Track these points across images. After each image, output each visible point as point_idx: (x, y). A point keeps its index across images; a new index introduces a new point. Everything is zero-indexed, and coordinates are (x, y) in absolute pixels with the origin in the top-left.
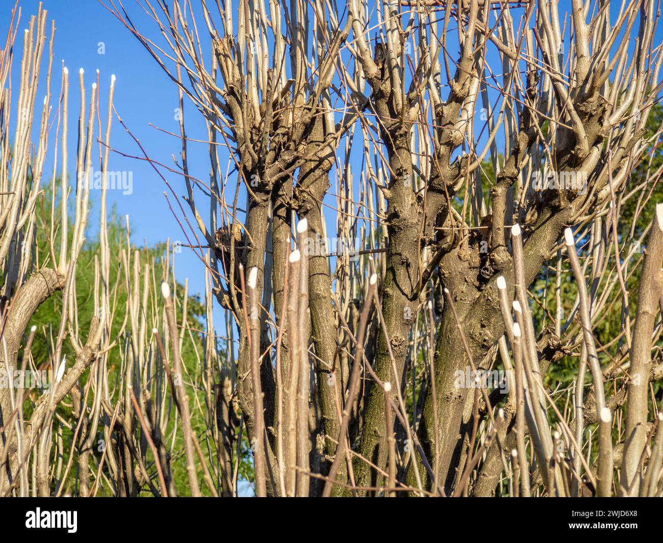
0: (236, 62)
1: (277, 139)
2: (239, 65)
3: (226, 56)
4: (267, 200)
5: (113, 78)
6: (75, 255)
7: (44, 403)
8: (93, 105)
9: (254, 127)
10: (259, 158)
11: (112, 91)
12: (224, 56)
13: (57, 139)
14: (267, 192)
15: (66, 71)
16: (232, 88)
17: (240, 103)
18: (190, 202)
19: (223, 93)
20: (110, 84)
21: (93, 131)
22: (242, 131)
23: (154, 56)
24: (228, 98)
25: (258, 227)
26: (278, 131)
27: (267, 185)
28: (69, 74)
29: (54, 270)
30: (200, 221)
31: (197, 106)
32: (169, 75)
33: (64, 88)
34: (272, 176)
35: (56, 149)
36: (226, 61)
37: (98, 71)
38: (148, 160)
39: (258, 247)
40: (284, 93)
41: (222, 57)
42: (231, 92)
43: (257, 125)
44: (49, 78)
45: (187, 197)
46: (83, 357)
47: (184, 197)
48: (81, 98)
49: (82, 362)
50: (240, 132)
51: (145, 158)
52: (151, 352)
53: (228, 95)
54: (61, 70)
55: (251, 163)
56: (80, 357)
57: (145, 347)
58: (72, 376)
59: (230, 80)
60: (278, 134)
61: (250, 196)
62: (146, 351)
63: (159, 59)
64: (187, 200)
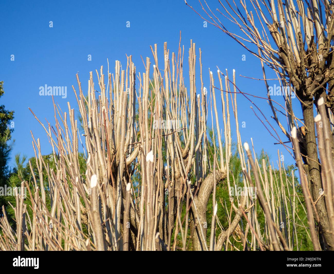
0: (281, 34)
1: (311, 71)
2: (283, 35)
3: (275, 32)
4: (311, 104)
5: (234, 71)
6: (228, 161)
7: (222, 237)
8: (227, 87)
9: (298, 67)
10: (302, 81)
11: (234, 77)
12: (274, 33)
13: (211, 106)
14: (311, 100)
15: (211, 73)
16: (281, 48)
17: (286, 55)
18: (276, 119)
19: (277, 52)
20: (233, 74)
21: (228, 99)
22: (290, 69)
23: (239, 42)
24: (280, 54)
25: (309, 120)
26: (311, 66)
27: (309, 96)
28: (213, 74)
29: (218, 170)
30: (282, 128)
31: (266, 63)
32: (248, 50)
33: (211, 81)
34: (312, 91)
35: (212, 111)
36: (276, 35)
37: (226, 69)
38: (241, 93)
39: (311, 131)
40: (311, 45)
41: (274, 34)
42: (281, 50)
43: (299, 66)
44: (201, 75)
45: (273, 116)
46: (239, 213)
47: (272, 117)
48: (220, 84)
49: (238, 215)
50: (289, 70)
51: (239, 92)
52: (279, 211)
53: (280, 52)
54: (209, 73)
55: (298, 86)
56: (237, 213)
57: (275, 209)
58: (235, 223)
59: (279, 44)
60: (311, 68)
61: (302, 104)
62: (276, 211)
63: (243, 44)
64: (274, 118)
